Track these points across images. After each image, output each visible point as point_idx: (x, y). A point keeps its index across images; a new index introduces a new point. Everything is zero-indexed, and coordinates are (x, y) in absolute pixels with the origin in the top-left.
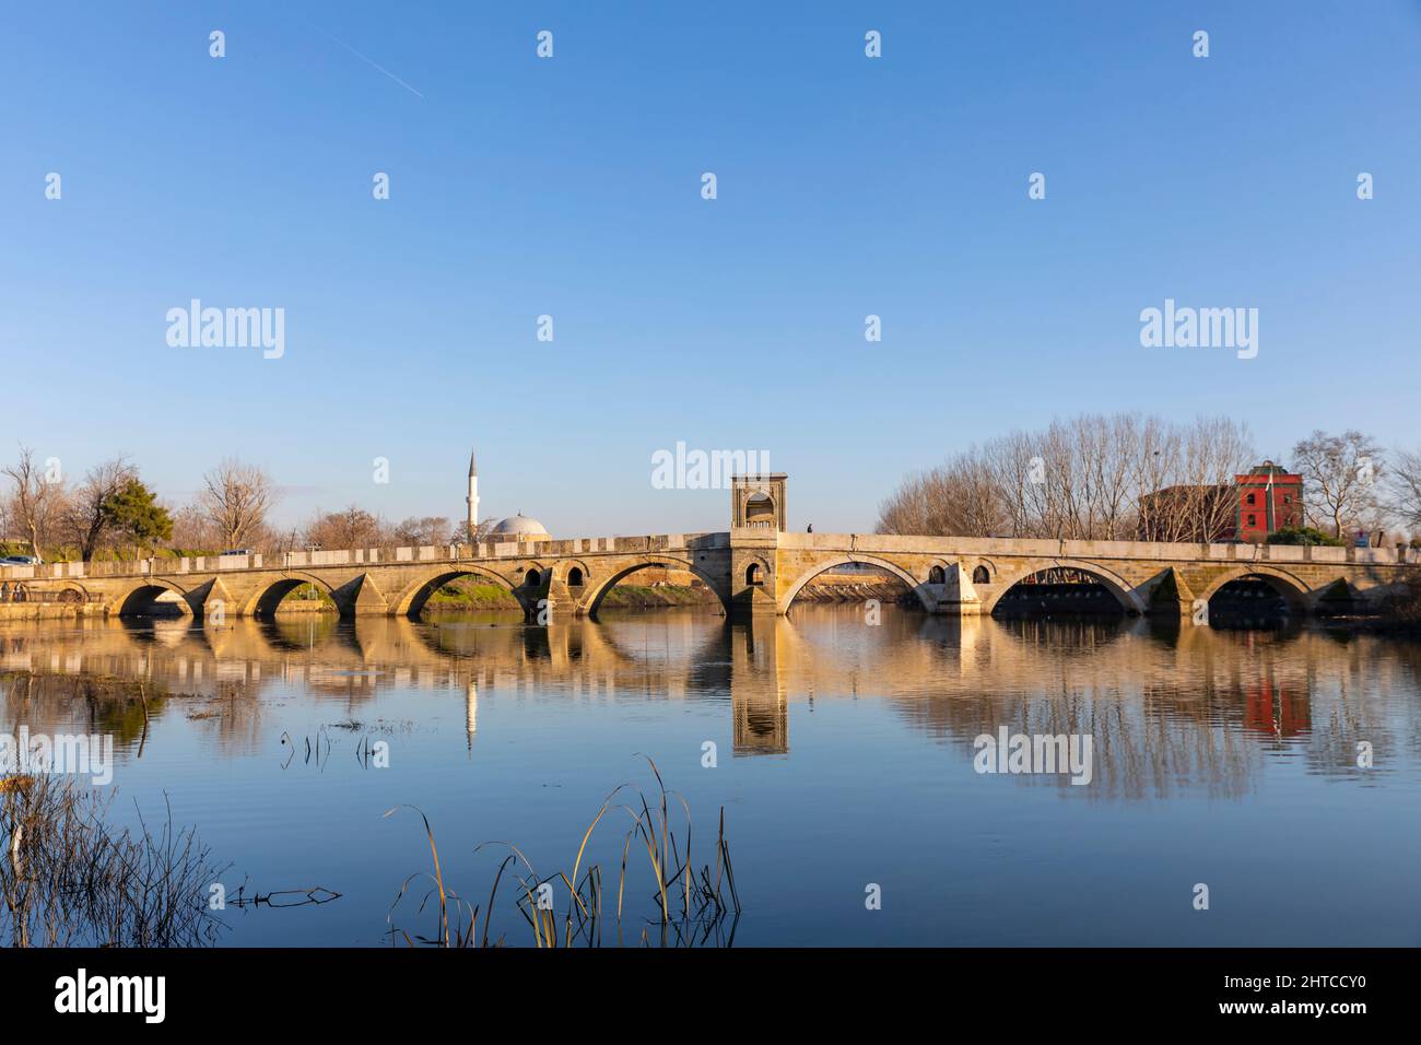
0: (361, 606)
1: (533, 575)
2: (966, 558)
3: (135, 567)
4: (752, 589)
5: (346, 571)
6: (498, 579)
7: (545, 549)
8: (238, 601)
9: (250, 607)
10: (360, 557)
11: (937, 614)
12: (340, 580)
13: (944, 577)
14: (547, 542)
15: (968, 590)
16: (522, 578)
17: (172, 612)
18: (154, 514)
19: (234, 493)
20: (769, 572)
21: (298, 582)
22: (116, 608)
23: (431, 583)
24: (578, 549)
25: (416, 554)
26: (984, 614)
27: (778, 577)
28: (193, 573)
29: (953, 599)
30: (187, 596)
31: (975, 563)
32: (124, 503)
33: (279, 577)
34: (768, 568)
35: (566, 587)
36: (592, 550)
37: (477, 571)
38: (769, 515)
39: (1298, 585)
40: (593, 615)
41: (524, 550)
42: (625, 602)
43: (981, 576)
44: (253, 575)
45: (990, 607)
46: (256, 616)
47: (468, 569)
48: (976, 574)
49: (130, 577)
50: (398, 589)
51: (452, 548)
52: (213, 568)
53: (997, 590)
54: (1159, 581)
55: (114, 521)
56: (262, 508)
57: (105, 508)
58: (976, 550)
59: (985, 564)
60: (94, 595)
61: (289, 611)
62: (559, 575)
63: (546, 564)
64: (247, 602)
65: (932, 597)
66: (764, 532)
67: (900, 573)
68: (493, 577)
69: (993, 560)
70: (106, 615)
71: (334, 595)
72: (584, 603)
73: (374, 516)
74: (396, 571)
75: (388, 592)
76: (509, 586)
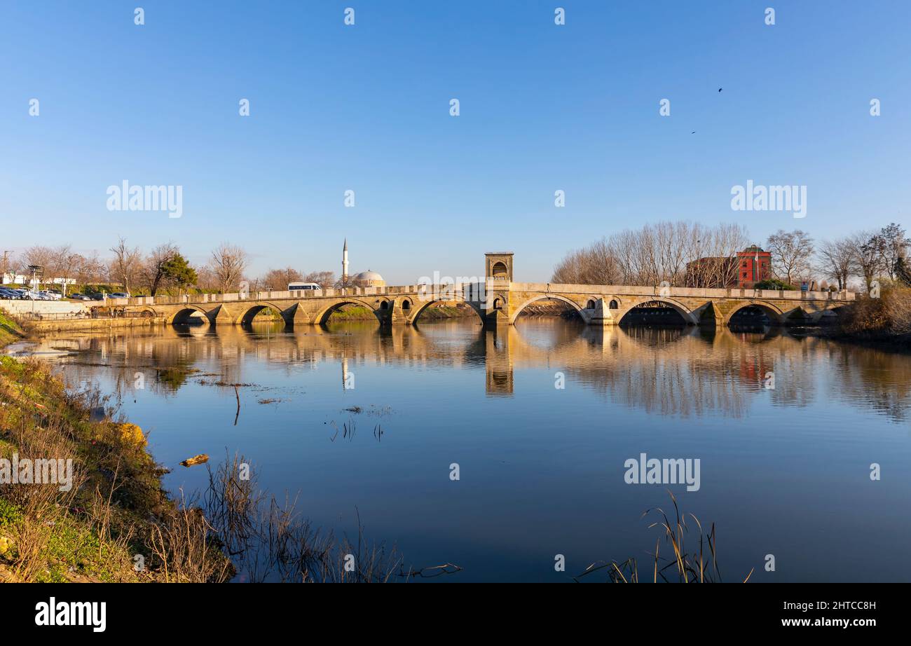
0: (296, 320)
1: (384, 304)
2: (606, 296)
3: (180, 298)
4: (496, 311)
5: (288, 302)
6: (366, 306)
7: (390, 291)
8: (233, 317)
9: (239, 320)
10: (295, 295)
11: (591, 325)
12: (285, 306)
13: (594, 305)
14: (391, 287)
15: (607, 312)
16: (379, 305)
17: (198, 322)
18: (188, 271)
19: (227, 260)
20: (505, 302)
21: (263, 307)
22: (170, 320)
23: (332, 308)
24: (407, 290)
25: (324, 293)
26: (615, 325)
27: (510, 305)
28: (210, 302)
29: (600, 317)
30: (207, 314)
31: (610, 298)
32: (172, 266)
33: (254, 304)
34: (504, 300)
35: (401, 309)
36: (414, 291)
37: (355, 302)
38: (504, 273)
39: (776, 310)
40: (415, 324)
41: (380, 291)
42: (426, 316)
43: (614, 305)
44: (241, 303)
45: (618, 321)
46: (242, 324)
47: (351, 301)
48: (611, 303)
49: (177, 304)
50: (315, 311)
51: (343, 289)
52: (220, 300)
53: (622, 312)
54: (705, 308)
55: (167, 275)
56: (242, 267)
57: (163, 268)
58: (611, 291)
59: (616, 299)
60: (159, 313)
61: (259, 321)
62: (398, 304)
63: (391, 298)
64: (238, 317)
65: (588, 316)
66: (503, 282)
67: (572, 304)
68: (363, 304)
69: (620, 297)
70: (165, 324)
71: (282, 314)
72: (411, 318)
73: (298, 272)
74: (314, 301)
75: (310, 312)
76: (372, 310)
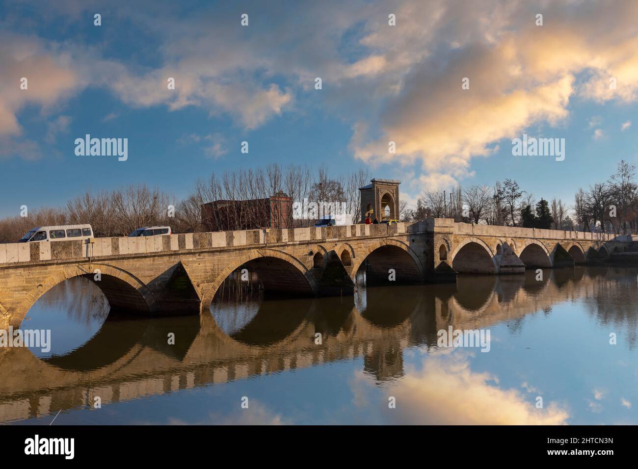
6: (296, 263)
10: (174, 246)
12: (152, 271)
47: (275, 255)
58: (510, 234)
65: (498, 264)
67: (487, 249)
74: (210, 258)
